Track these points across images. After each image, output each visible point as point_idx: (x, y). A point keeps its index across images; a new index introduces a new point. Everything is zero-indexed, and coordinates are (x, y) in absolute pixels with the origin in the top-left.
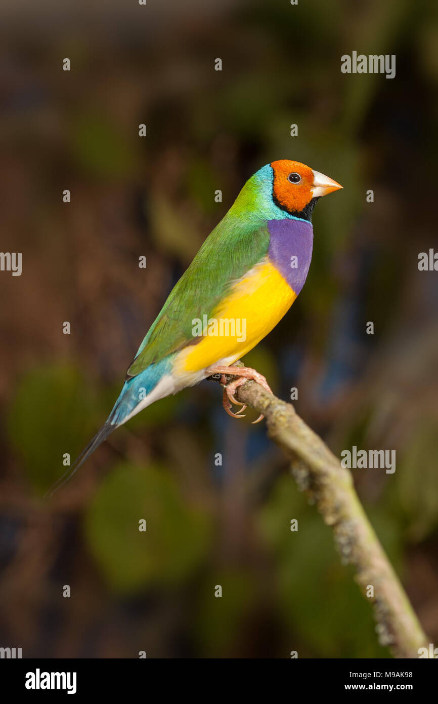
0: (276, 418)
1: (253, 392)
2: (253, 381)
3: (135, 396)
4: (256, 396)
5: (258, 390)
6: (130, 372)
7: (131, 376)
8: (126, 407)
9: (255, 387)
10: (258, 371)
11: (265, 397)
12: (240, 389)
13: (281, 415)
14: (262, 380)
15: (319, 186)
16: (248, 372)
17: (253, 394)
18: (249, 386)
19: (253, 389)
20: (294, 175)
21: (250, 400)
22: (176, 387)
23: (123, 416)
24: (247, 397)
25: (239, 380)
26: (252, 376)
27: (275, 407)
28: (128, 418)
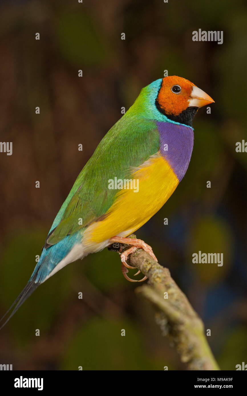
0: (154, 279)
1: (141, 258)
2: (141, 250)
3: (53, 260)
4: (142, 262)
5: (144, 257)
6: (49, 241)
7: (50, 245)
8: (46, 269)
9: (142, 254)
10: (146, 242)
11: (148, 263)
12: (132, 256)
13: (158, 277)
14: (149, 249)
15: (196, 98)
16: (138, 242)
17: (140, 260)
18: (138, 253)
19: (141, 256)
20: (177, 87)
21: (138, 265)
22: (84, 253)
23: (44, 276)
24: (136, 263)
25: (131, 249)
26: (142, 246)
27: (155, 270)
28: (48, 277)
